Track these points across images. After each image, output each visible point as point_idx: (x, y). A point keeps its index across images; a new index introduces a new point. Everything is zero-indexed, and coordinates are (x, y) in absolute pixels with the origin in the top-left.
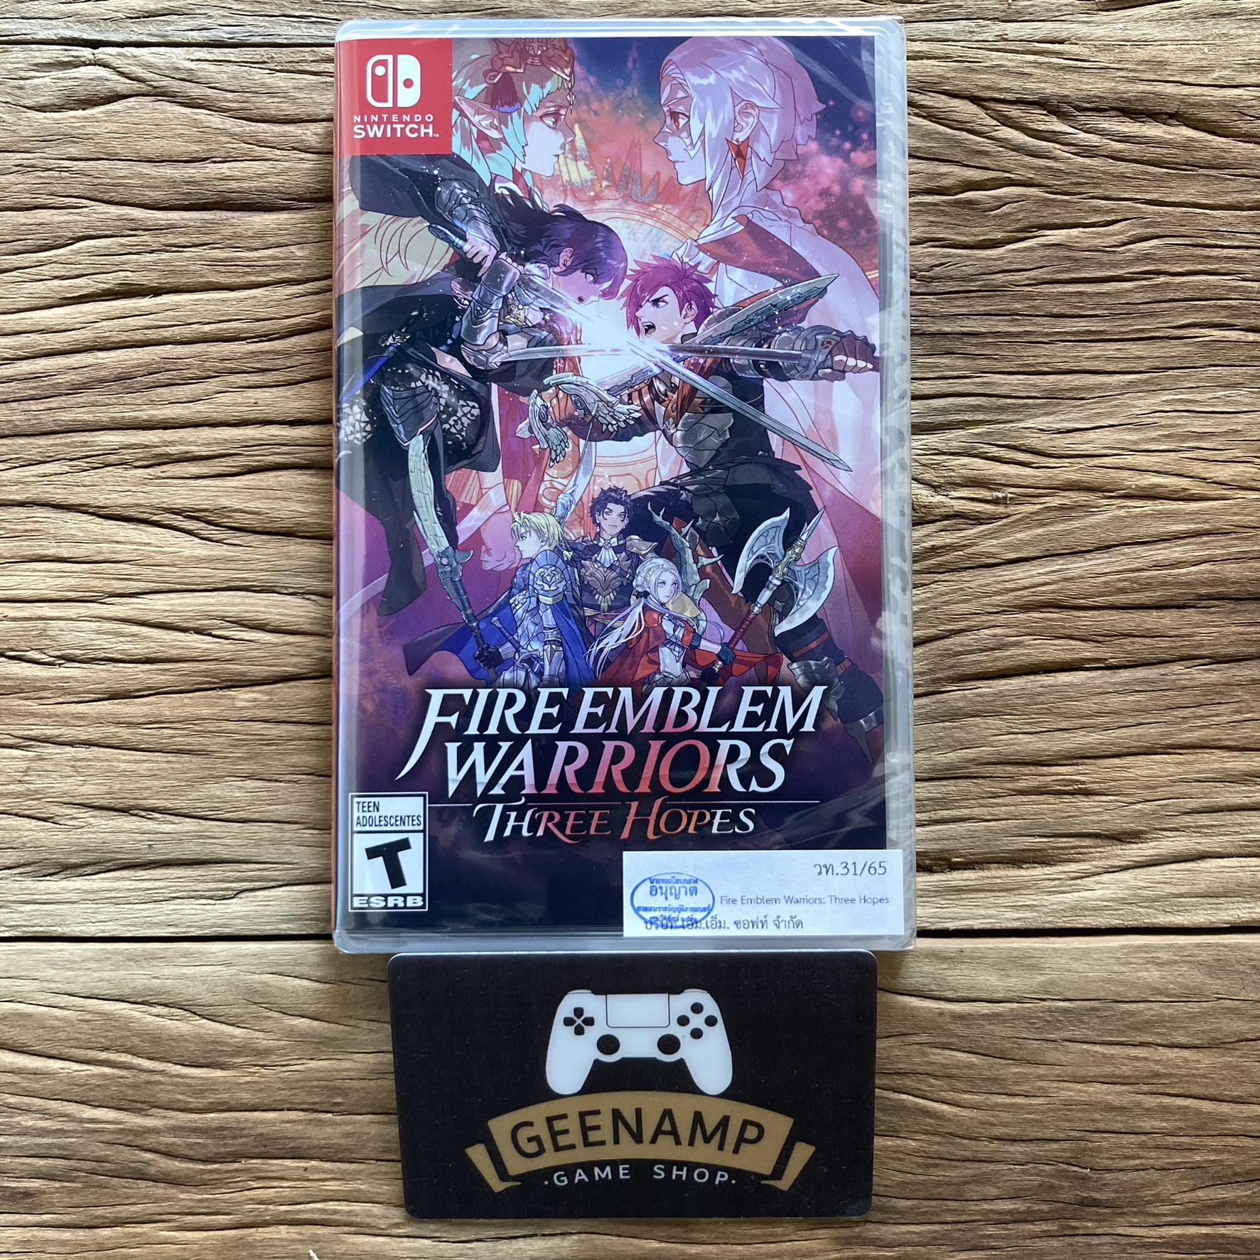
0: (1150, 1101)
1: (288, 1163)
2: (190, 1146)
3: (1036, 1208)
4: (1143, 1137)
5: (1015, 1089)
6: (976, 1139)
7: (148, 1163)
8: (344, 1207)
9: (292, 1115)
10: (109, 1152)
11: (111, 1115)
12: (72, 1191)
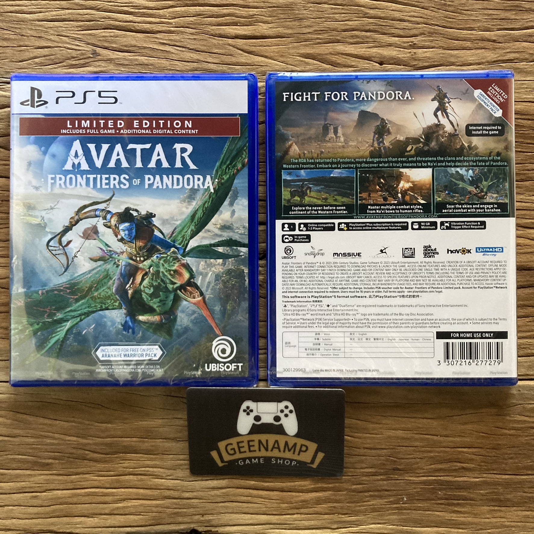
0: (417, 436)
1: (133, 455)
2: (101, 449)
3: (379, 471)
4: (414, 448)
5: (372, 432)
6: (359, 448)
7: (87, 455)
8: (151, 469)
9: (134, 439)
10: (74, 451)
11: (75, 439)
12: (62, 464)
